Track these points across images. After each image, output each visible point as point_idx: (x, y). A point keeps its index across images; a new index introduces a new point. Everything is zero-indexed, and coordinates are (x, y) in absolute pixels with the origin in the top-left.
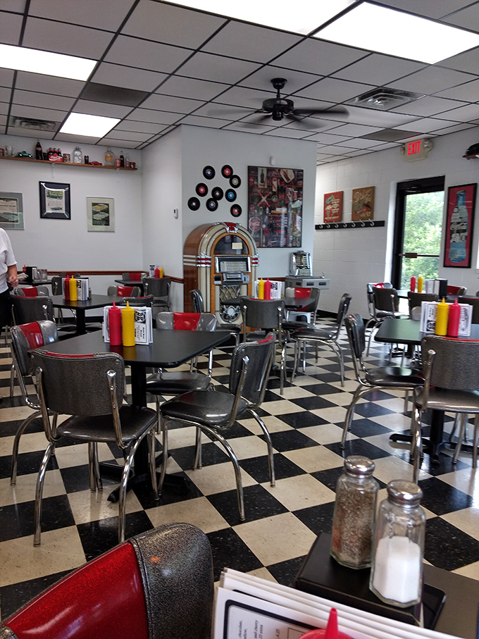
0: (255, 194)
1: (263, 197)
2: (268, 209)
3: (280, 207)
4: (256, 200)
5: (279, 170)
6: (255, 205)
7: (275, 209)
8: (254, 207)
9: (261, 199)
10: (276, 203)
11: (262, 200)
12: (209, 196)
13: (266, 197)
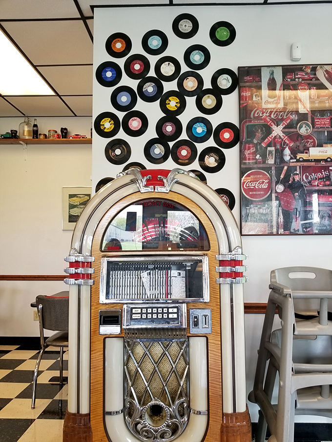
0: (257, 122)
1: (274, 127)
2: (287, 152)
3: (320, 145)
4: (259, 134)
5: (314, 68)
6: (256, 145)
7: (306, 150)
8: (252, 150)
9: (269, 131)
10: (309, 137)
11: (274, 134)
12: (151, 133)
13: (281, 127)
